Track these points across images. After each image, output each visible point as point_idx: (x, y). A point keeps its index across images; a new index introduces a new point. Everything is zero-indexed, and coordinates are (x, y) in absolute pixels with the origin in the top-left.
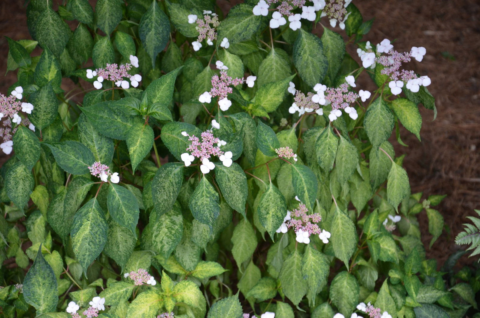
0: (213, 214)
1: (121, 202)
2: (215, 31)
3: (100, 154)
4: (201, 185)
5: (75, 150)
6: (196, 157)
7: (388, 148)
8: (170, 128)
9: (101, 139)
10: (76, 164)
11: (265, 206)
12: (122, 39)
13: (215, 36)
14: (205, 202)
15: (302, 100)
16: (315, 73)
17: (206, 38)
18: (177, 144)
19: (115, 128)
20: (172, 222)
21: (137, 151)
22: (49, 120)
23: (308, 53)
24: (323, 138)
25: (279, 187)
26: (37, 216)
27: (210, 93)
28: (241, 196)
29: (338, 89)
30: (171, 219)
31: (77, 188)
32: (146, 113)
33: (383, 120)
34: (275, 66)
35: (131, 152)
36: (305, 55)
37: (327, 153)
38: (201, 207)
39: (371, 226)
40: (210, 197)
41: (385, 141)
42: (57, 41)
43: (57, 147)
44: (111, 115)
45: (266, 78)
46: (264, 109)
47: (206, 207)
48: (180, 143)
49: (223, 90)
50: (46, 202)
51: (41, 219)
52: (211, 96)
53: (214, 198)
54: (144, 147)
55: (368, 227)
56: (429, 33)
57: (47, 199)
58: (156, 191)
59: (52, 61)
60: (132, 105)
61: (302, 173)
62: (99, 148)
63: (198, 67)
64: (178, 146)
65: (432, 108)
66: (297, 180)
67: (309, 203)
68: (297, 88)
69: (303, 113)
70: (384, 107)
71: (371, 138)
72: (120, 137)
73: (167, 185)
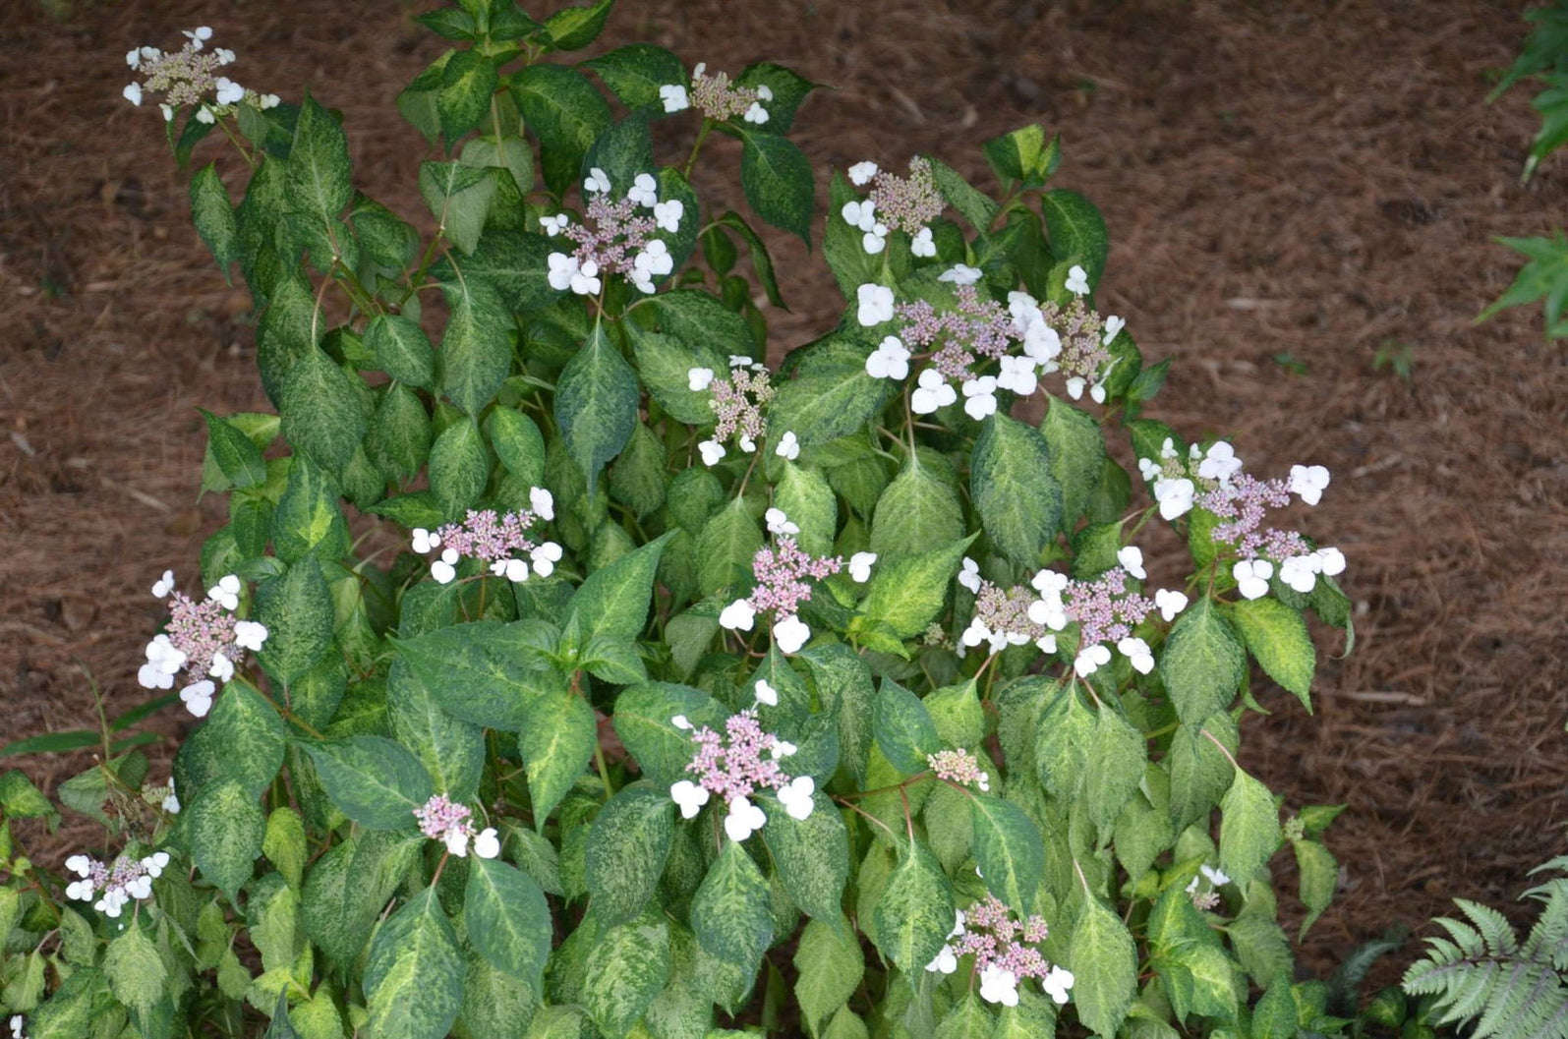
0: (754, 938)
1: (502, 907)
2: (763, 412)
3: (445, 767)
4: (723, 860)
5: (378, 762)
6: (712, 792)
7: (1222, 724)
8: (640, 699)
9: (450, 723)
10: (381, 800)
11: (895, 904)
12: (510, 428)
13: (760, 427)
14: (734, 907)
15: (998, 610)
16: (1026, 522)
17: (738, 431)
18: (659, 746)
19: (489, 696)
20: (638, 943)
21: (549, 771)
22: (310, 656)
23: (1009, 470)
24: (1055, 715)
25: (930, 835)
26: (275, 886)
27: (750, 600)
28: (831, 878)
29: (1099, 586)
30: (637, 936)
31: (383, 848)
32: (574, 664)
33: (1214, 659)
34: (918, 500)
35: (533, 776)
36: (1002, 477)
37: (1066, 754)
38: (723, 919)
39: (1168, 923)
40: (748, 893)
41: (1216, 711)
42: (335, 435)
43: (330, 752)
44: (478, 661)
45: (896, 531)
46: (893, 632)
47: (735, 920)
48: (667, 744)
49: (784, 593)
50: (300, 853)
51: (284, 895)
52: (753, 612)
53: (760, 897)
54: (570, 761)
55: (1161, 926)
56: (1242, 303)
57: (302, 843)
58: (597, 862)
59: (321, 492)
60: (535, 639)
61: (1001, 821)
62: (444, 749)
63: (709, 493)
64: (663, 750)
65: (1342, 624)
66: (987, 840)
67: (1019, 903)
68: (983, 574)
69: (1002, 647)
70: (1216, 623)
71: (1178, 706)
72: (503, 721)
73: (627, 848)
